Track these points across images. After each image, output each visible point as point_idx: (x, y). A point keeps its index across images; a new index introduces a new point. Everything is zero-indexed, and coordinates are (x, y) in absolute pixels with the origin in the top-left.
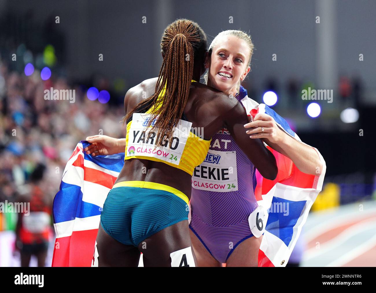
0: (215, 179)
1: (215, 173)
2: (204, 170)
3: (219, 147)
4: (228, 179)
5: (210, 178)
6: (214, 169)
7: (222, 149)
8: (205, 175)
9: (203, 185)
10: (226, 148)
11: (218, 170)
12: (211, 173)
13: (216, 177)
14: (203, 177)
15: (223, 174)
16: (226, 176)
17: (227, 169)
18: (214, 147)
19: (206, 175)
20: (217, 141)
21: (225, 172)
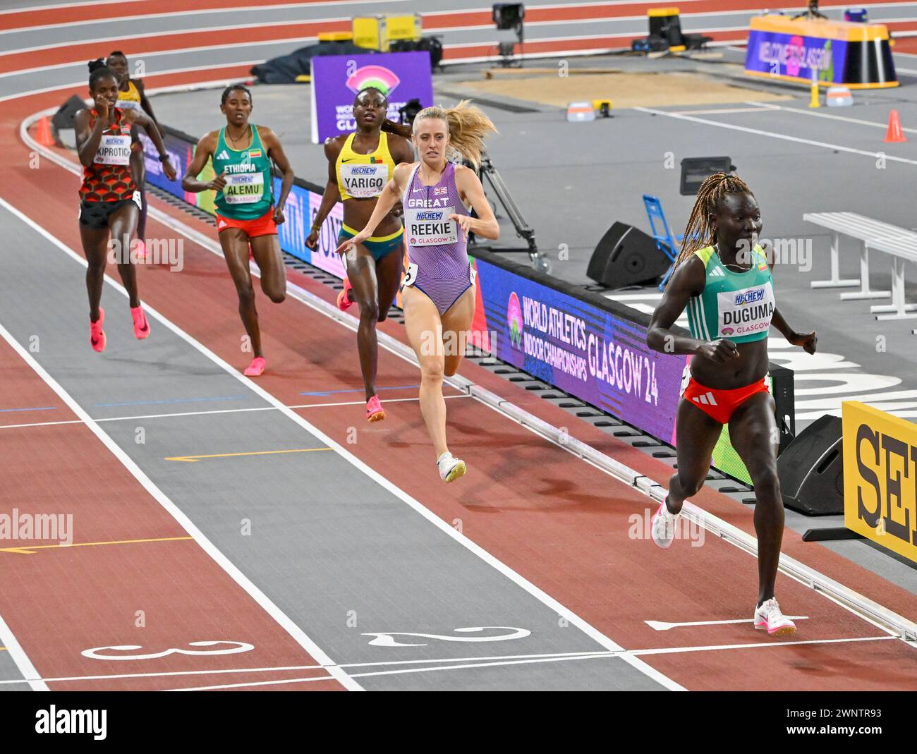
0: (439, 233)
1: (439, 228)
2: (429, 227)
3: (440, 205)
4: (449, 232)
5: (434, 233)
6: (438, 225)
7: (442, 206)
8: (429, 231)
9: (428, 241)
10: (445, 205)
11: (441, 225)
12: (435, 229)
13: (440, 232)
14: (427, 233)
15: (446, 228)
16: (448, 230)
17: (448, 224)
18: (434, 206)
19: (431, 231)
20: (437, 201)
21: (447, 226)
